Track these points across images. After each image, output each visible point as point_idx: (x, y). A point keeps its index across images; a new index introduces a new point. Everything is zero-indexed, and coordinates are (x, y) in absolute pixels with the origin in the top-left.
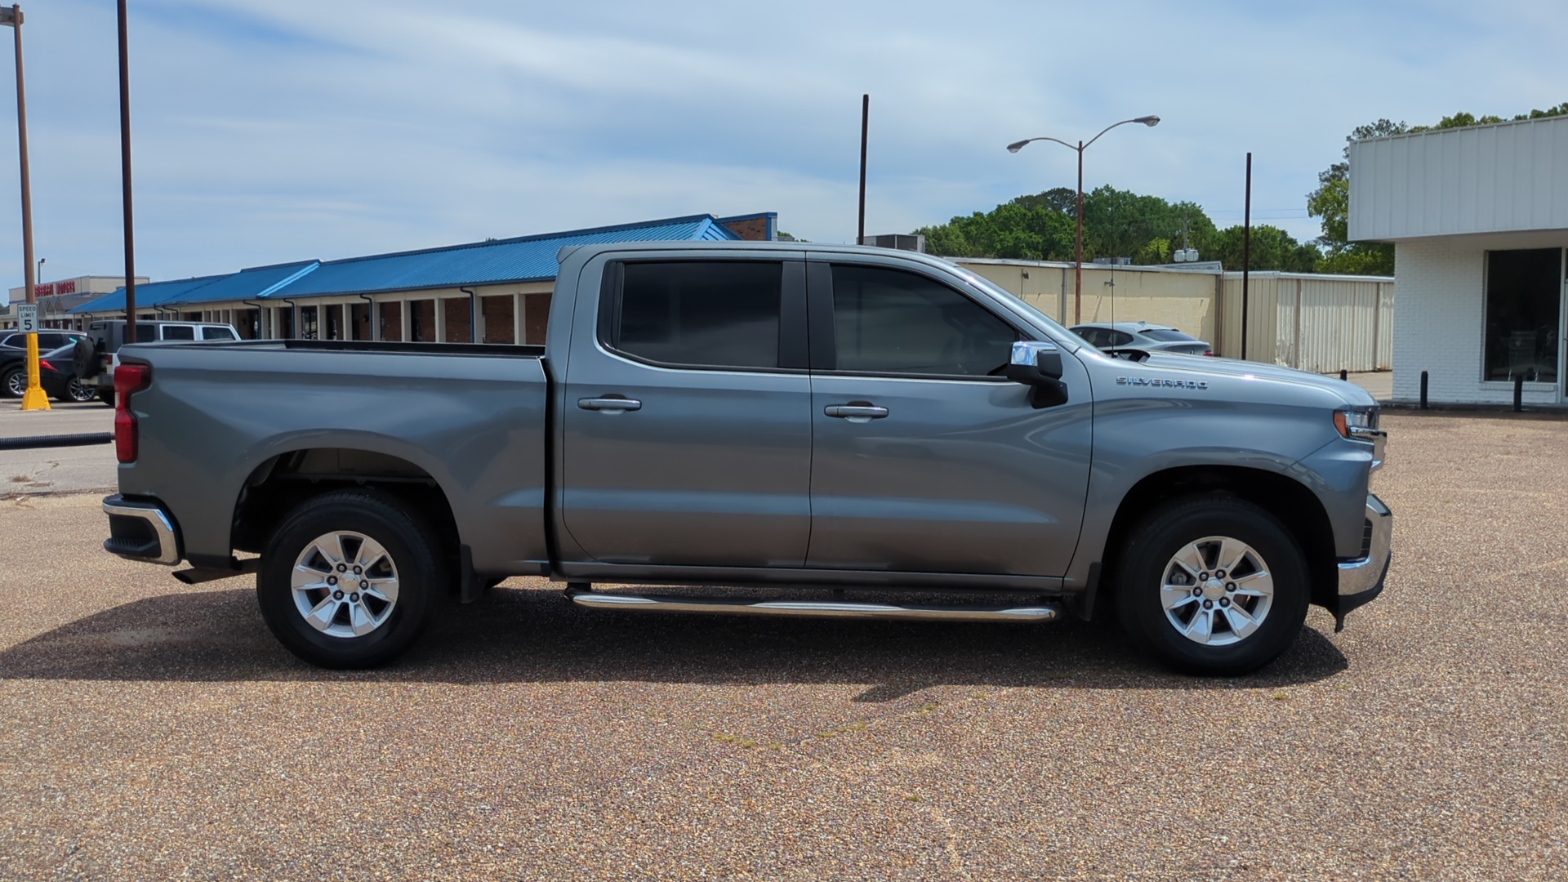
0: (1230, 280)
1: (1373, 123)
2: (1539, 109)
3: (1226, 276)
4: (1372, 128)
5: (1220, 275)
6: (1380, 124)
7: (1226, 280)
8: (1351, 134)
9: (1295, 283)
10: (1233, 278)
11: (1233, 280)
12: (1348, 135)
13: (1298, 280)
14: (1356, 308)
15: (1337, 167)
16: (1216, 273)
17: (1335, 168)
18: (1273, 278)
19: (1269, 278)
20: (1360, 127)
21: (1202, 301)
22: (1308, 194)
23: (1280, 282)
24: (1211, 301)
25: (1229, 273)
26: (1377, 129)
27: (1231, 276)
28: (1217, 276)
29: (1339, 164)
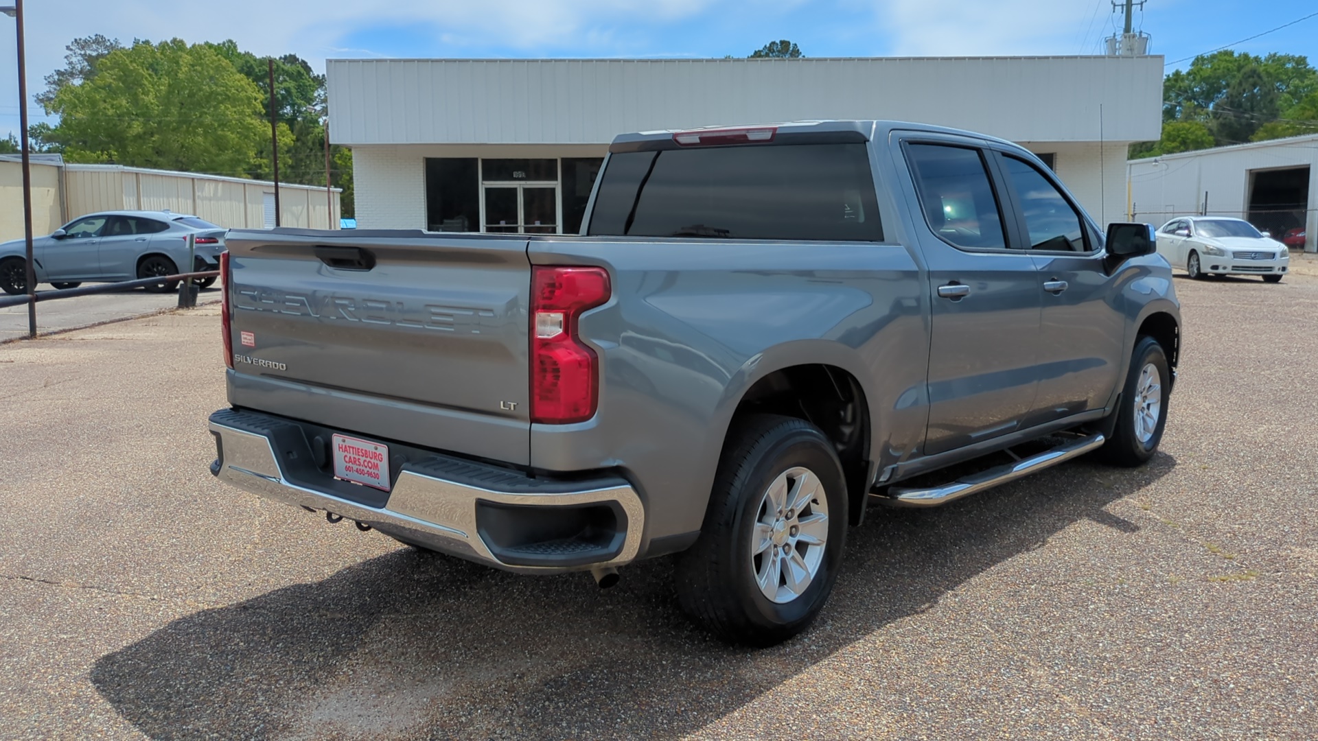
0: (73, 172)
1: (89, 37)
2: (211, 42)
3: (69, 168)
4: (89, 41)
5: (62, 167)
6: (96, 39)
7: (68, 172)
8: (70, 44)
9: (134, 176)
10: (76, 170)
11: (76, 172)
12: (67, 45)
13: (137, 174)
14: (180, 199)
15: (61, 72)
16: (59, 165)
17: (59, 73)
18: (117, 171)
19: (114, 171)
20: (78, 38)
21: (49, 191)
22: (35, 94)
23: (123, 175)
24: (56, 191)
25: (70, 165)
26: (94, 43)
27: (75, 168)
28: (59, 167)
29: (63, 70)
